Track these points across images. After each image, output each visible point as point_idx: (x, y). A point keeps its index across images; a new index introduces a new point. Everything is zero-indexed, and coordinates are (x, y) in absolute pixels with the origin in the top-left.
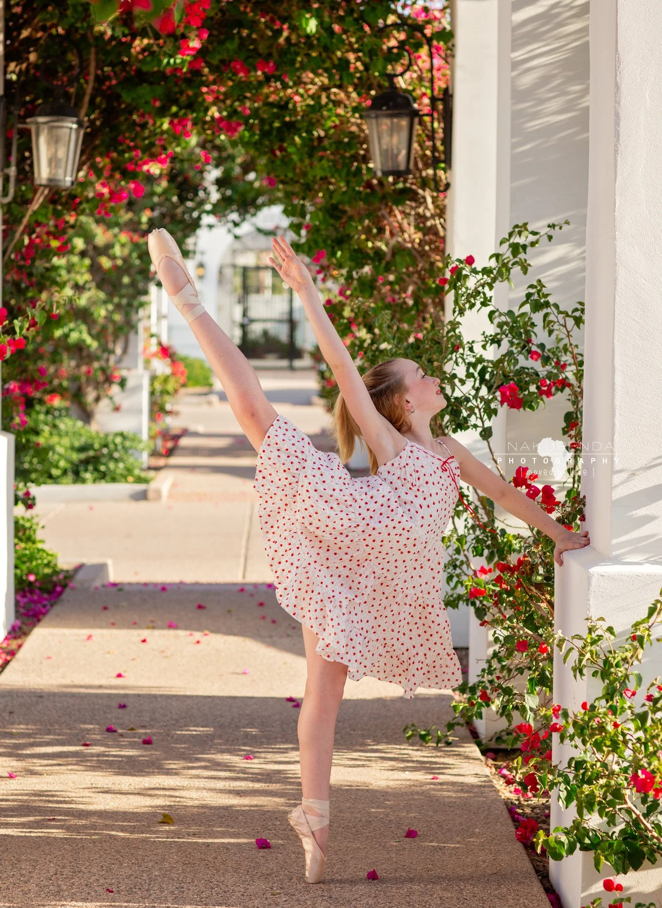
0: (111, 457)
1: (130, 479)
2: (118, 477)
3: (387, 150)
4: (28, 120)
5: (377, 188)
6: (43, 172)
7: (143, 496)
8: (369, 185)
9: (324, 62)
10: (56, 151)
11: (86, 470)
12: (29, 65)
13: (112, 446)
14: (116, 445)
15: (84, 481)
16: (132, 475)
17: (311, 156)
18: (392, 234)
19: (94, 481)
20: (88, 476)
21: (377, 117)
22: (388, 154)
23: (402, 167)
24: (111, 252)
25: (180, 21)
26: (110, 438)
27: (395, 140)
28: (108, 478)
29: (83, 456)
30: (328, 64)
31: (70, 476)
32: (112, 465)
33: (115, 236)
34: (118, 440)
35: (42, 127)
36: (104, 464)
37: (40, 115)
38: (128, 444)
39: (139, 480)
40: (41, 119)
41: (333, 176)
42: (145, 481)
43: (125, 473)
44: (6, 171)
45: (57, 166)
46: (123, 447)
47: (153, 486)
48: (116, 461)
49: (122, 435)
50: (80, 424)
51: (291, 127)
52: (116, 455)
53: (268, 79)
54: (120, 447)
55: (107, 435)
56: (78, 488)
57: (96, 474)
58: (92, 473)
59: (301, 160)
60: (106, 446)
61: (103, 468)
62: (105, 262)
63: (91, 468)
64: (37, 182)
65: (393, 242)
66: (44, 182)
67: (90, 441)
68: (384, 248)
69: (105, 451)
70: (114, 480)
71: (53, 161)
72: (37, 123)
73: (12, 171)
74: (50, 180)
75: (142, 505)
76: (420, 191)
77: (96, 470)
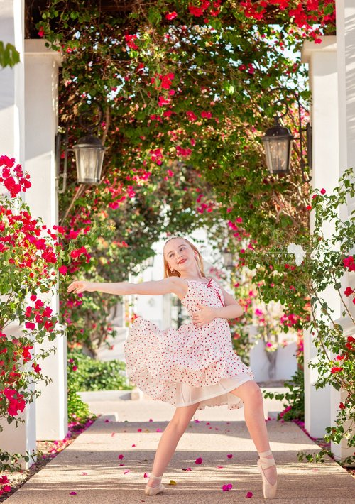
0: (109, 375)
1: (120, 388)
2: (113, 387)
3: (276, 159)
4: (73, 147)
5: (270, 183)
6: (82, 175)
7: (129, 397)
8: (265, 181)
9: (239, 111)
10: (89, 163)
11: (94, 383)
12: (73, 115)
13: (109, 369)
14: (111, 367)
15: (93, 389)
16: (121, 386)
17: (232, 166)
18: (279, 209)
19: (99, 389)
20: (95, 386)
21: (269, 141)
22: (277, 161)
23: (285, 168)
24: (107, 253)
25: (159, 86)
26: (108, 364)
27: (280, 153)
28: (107, 388)
29: (92, 375)
30: (241, 113)
31: (84, 387)
32: (109, 380)
33: (110, 244)
34: (113, 365)
35: (81, 149)
36: (105, 379)
37: (80, 143)
38: (118, 367)
39: (125, 388)
40: (81, 146)
41: (245, 176)
42: (130, 389)
43: (117, 384)
44: (61, 175)
45: (90, 172)
46: (116, 369)
47: (133, 391)
48: (112, 377)
49: (114, 362)
50: (89, 358)
51: (221, 150)
52: (112, 374)
53: (206, 124)
54: (114, 369)
55: (105, 363)
56: (90, 392)
57: (100, 385)
58: (97, 385)
59: (227, 169)
60: (106, 368)
61: (104, 382)
62: (104, 261)
63: (96, 382)
64: (79, 181)
65: (279, 213)
66: (83, 181)
67: (96, 366)
68: (274, 216)
69: (105, 371)
70: (110, 388)
71: (88, 169)
72: (78, 148)
73: (65, 175)
74: (86, 179)
75: (128, 402)
76: (294, 184)
77: (100, 382)
